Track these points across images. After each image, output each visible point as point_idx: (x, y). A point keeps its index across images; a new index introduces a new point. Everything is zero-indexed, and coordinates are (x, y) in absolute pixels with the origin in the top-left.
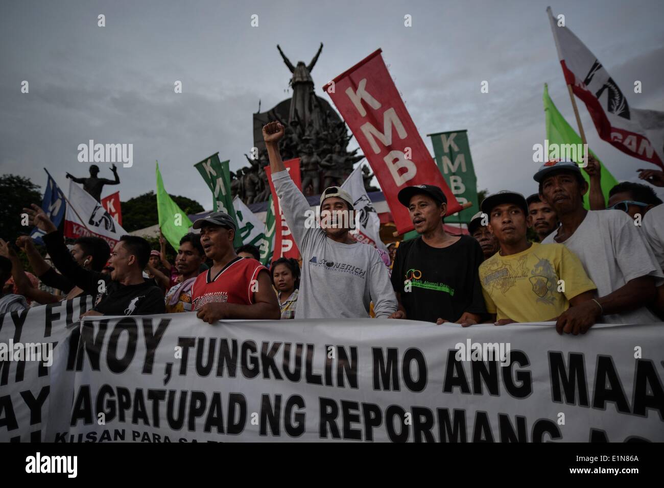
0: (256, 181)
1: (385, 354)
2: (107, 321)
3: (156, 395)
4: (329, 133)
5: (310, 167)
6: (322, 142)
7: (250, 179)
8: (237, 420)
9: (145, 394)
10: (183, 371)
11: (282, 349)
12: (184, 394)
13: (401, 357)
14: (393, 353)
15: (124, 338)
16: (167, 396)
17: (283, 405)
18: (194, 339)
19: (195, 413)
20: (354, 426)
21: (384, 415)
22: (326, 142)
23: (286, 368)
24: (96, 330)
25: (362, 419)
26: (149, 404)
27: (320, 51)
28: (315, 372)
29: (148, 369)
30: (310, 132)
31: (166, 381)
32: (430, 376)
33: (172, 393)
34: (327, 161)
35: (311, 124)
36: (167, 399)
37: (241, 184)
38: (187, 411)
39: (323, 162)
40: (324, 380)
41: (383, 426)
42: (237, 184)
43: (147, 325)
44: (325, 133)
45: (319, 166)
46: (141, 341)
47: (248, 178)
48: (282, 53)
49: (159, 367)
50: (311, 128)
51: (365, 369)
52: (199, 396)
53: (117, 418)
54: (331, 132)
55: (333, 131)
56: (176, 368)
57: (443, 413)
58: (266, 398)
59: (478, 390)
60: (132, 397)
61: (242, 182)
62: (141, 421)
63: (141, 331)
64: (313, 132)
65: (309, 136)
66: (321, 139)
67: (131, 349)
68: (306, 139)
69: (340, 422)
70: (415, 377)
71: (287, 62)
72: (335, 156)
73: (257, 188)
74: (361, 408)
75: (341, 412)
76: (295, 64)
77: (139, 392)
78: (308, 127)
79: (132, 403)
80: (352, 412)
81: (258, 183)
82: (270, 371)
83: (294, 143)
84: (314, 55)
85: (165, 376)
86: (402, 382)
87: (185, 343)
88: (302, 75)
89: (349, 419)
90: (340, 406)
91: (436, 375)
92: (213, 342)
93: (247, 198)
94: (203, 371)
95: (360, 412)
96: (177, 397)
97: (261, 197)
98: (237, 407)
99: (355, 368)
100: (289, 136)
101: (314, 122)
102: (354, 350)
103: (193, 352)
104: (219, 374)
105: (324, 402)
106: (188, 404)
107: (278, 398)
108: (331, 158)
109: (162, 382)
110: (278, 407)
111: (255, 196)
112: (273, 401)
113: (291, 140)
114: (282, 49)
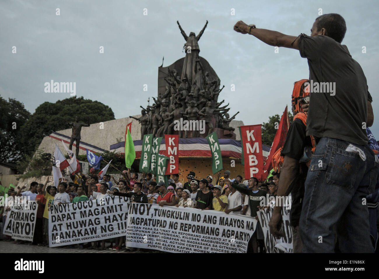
0: (159, 119)
1: (194, 215)
2: (138, 204)
3: (150, 220)
4: (206, 92)
5: (192, 115)
6: (201, 97)
7: (156, 117)
8: (164, 225)
9: (148, 219)
10: (155, 215)
11: (175, 212)
12: (156, 220)
13: (197, 215)
14: (196, 214)
15: (142, 208)
16: (152, 220)
17: (174, 224)
18: (157, 209)
19: (158, 223)
20: (186, 229)
21: (192, 227)
22: (204, 97)
23: (176, 216)
24: (136, 206)
25: (188, 227)
26: (148, 221)
27: (206, 26)
28: (181, 217)
29: (148, 214)
30: (194, 89)
31: (152, 217)
32: (201, 219)
33: (153, 220)
34: (203, 112)
35: (195, 84)
36: (152, 221)
37: (150, 120)
38: (156, 223)
39: (200, 113)
40: (183, 219)
41: (191, 229)
42: (148, 118)
43: (147, 205)
44: (203, 91)
45: (197, 114)
46: (146, 209)
47: (154, 117)
48: (180, 27)
49: (150, 214)
50: (195, 86)
51: (190, 217)
52: (158, 220)
53: (140, 224)
54: (207, 90)
55: (208, 90)
56: (154, 215)
57: (202, 227)
58: (171, 222)
59: (208, 223)
60: (145, 220)
61: (151, 119)
62: (145, 225)
63: (146, 207)
64: (196, 89)
65: (193, 93)
66: (200, 95)
67: (144, 210)
68: (191, 95)
69: (184, 228)
70: (199, 219)
71: (183, 32)
72: (207, 109)
73: (159, 124)
74: (188, 225)
75: (184, 226)
76: (188, 35)
77: (146, 219)
78: (193, 85)
79: (144, 221)
80: (186, 226)
81: (160, 120)
82: (172, 217)
83: (184, 97)
84: (202, 29)
85: (151, 216)
86: (196, 220)
87: (156, 210)
88: (192, 44)
89: (186, 227)
90: (184, 225)
91: (202, 219)
92: (161, 210)
93: (153, 129)
94: (159, 216)
95: (187, 226)
96: (154, 220)
97: (162, 130)
98: (165, 223)
99: (189, 217)
100: (181, 92)
101: (197, 81)
102: (189, 213)
103: (157, 212)
104: (162, 216)
105: (182, 224)
106: (157, 222)
107: (173, 222)
108: (205, 110)
109: (151, 217)
110: (173, 224)
111: (158, 128)
112: (172, 223)
113: (182, 95)
114: (180, 24)
